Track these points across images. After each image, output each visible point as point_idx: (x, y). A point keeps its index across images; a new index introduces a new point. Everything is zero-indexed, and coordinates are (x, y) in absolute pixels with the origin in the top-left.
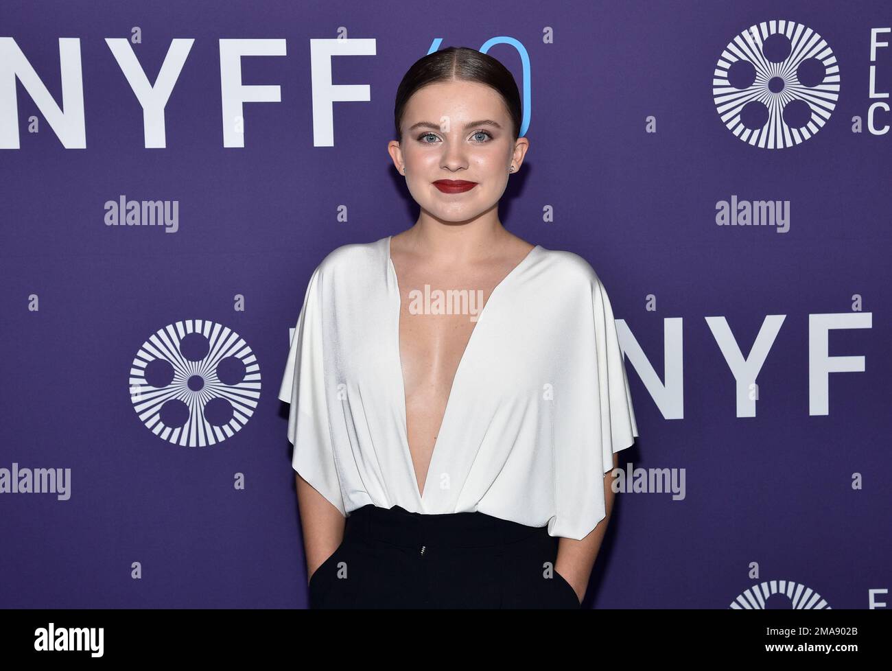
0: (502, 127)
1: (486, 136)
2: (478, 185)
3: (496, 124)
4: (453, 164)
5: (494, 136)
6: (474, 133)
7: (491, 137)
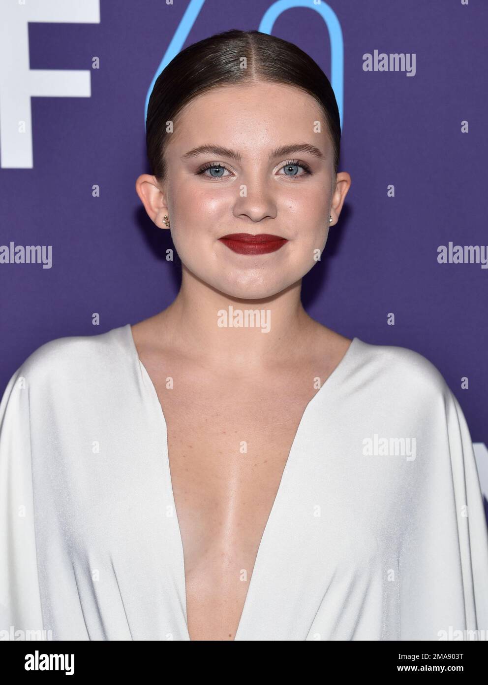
0: (324, 155)
1: (301, 170)
2: (289, 242)
3: (316, 151)
4: (257, 211)
5: (312, 168)
6: (284, 163)
7: (308, 171)
